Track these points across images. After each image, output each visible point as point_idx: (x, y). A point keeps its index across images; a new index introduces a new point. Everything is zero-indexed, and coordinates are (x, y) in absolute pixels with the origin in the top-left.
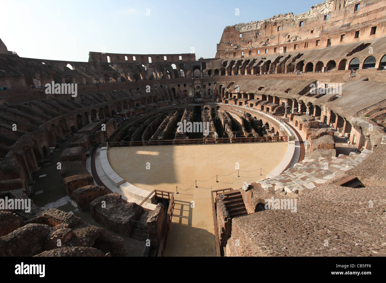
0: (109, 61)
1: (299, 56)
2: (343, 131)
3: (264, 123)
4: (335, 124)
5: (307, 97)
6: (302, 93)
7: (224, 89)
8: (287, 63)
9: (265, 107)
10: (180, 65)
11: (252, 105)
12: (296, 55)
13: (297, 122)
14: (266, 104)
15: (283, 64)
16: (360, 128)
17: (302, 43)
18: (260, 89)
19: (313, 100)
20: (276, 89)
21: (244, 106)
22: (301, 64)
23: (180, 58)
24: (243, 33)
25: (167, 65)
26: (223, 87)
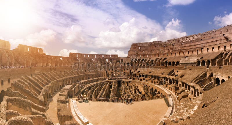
0: (77, 57)
1: (165, 59)
2: (187, 89)
3: (154, 89)
4: (184, 87)
5: (172, 76)
6: (169, 75)
7: (132, 72)
8: (161, 61)
9: (154, 81)
10: (110, 60)
11: (147, 81)
12: (164, 58)
13: (169, 87)
14: (154, 80)
15: (159, 62)
16: (194, 87)
17: (166, 54)
18: (150, 73)
19: (174, 77)
20: (157, 73)
21: (143, 81)
22: (166, 62)
23: (110, 56)
24: (140, 47)
25: (104, 59)
26: (132, 71)
